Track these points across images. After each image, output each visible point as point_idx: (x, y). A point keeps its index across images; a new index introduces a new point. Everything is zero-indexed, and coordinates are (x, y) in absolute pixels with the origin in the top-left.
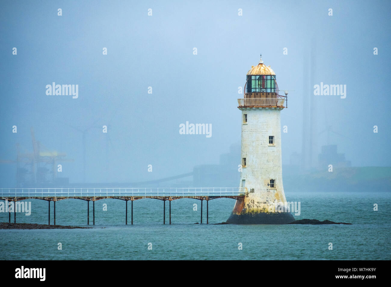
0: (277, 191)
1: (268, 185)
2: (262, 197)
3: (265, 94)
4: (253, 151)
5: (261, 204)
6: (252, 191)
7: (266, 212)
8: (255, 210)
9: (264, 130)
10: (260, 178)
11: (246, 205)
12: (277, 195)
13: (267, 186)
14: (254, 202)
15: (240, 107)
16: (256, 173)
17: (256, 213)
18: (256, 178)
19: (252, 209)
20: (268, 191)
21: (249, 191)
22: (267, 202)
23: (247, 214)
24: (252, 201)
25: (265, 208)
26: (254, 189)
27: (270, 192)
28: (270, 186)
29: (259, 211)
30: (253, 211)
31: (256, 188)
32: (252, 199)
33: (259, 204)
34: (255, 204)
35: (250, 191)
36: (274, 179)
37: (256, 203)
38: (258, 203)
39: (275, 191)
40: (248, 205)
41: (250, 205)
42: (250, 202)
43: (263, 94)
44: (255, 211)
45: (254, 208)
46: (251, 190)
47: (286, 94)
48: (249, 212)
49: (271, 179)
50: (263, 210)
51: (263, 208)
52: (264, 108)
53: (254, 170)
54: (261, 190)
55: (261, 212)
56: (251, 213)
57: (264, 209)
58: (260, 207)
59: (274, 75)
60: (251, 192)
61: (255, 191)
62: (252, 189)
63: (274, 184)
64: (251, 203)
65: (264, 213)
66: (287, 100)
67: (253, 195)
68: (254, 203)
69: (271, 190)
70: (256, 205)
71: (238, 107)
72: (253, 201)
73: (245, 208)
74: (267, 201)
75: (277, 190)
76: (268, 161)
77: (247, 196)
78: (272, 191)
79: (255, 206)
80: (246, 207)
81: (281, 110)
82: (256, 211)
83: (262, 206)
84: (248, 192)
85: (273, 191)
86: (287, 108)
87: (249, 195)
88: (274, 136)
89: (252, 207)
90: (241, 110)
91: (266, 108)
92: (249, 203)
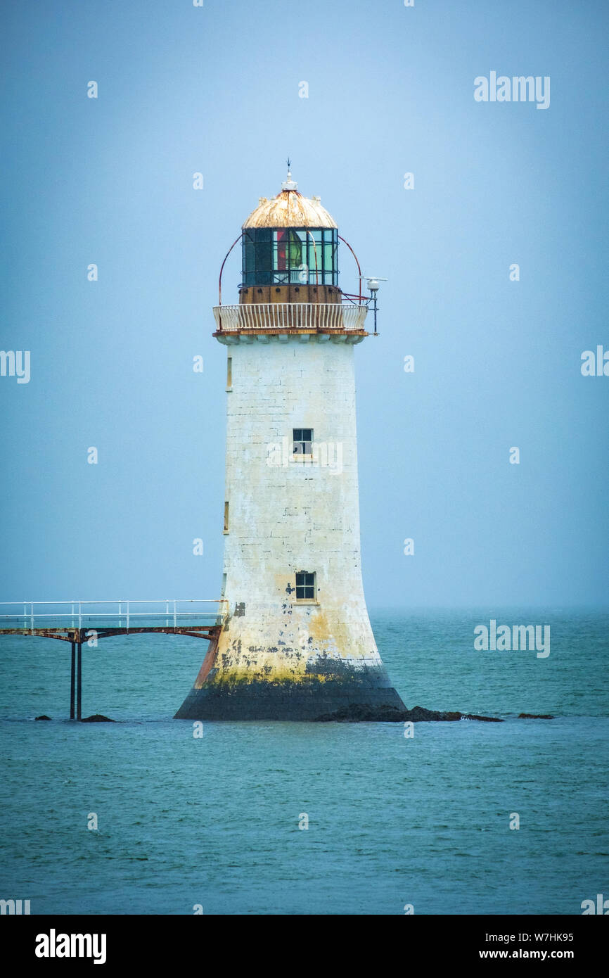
0: (319, 609)
1: (289, 590)
2: (266, 629)
3: (284, 289)
4: (243, 477)
5: (260, 653)
6: (240, 610)
7: (270, 679)
8: (239, 672)
9: (276, 410)
10: (263, 566)
11: (220, 657)
12: (321, 623)
13: (286, 595)
14: (240, 648)
15: (220, 334)
16: (250, 551)
17: (241, 681)
18: (251, 568)
19: (231, 669)
20: (287, 609)
21: (233, 609)
22: (280, 648)
23: (216, 687)
24: (236, 644)
25: (271, 668)
26: (244, 604)
27: (292, 615)
28: (294, 593)
29: (251, 677)
30: (233, 678)
31: (250, 600)
32: (237, 636)
33: (254, 653)
34: (242, 654)
35: (233, 612)
36: (310, 571)
37: (245, 651)
38: (251, 649)
39: (314, 612)
40: (224, 656)
41: (228, 656)
42: (231, 648)
43: (278, 290)
44: (239, 677)
45: (239, 668)
46: (237, 607)
47: (372, 290)
48: (221, 681)
49: (299, 571)
50: (263, 673)
51: (265, 667)
52: (273, 336)
53: (246, 541)
54: (264, 606)
55: (255, 680)
56: (226, 685)
57: (268, 669)
58: (256, 662)
59: (332, 229)
60: (235, 615)
61: (247, 610)
62: (238, 605)
63: (314, 586)
64: (232, 652)
65: (264, 682)
66: (375, 310)
67: (241, 625)
68: (239, 652)
69: (297, 607)
70: (244, 656)
71: (215, 335)
72: (240, 642)
73: (216, 666)
74: (281, 643)
75: (322, 606)
76: (288, 512)
77: (226, 629)
78: (299, 611)
79: (242, 659)
80: (219, 664)
81: (354, 343)
82: (243, 677)
83: (262, 659)
84: (228, 615)
85: (305, 609)
86: (376, 334)
87: (230, 624)
88: (313, 429)
89: (234, 662)
90: (224, 343)
91: (281, 337)
92: (229, 650)
